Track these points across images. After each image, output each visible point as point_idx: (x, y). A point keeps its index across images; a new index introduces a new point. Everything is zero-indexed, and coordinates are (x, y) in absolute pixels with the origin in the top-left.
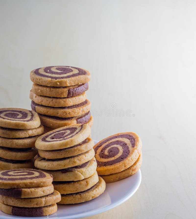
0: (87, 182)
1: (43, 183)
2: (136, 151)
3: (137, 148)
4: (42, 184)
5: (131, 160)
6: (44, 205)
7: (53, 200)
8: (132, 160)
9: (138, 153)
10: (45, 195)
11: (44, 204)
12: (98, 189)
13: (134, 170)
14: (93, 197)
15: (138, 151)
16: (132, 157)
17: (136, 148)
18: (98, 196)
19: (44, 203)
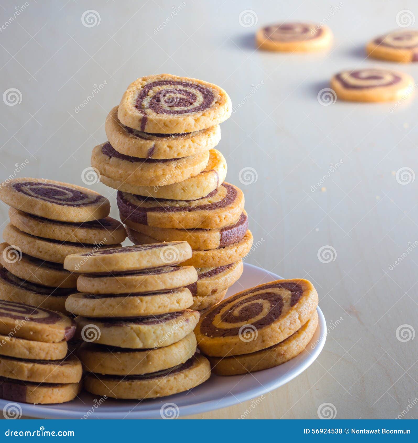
0: (148, 357)
1: (34, 333)
2: (294, 314)
3: (300, 308)
4: (32, 333)
5: (279, 330)
6: (26, 377)
7: (51, 375)
8: (282, 331)
9: (299, 318)
10: (32, 357)
11: (28, 377)
12: (175, 378)
13: (282, 355)
14: (156, 393)
15: (300, 315)
16: (281, 324)
17: (297, 307)
18: (171, 393)
19: (26, 373)
